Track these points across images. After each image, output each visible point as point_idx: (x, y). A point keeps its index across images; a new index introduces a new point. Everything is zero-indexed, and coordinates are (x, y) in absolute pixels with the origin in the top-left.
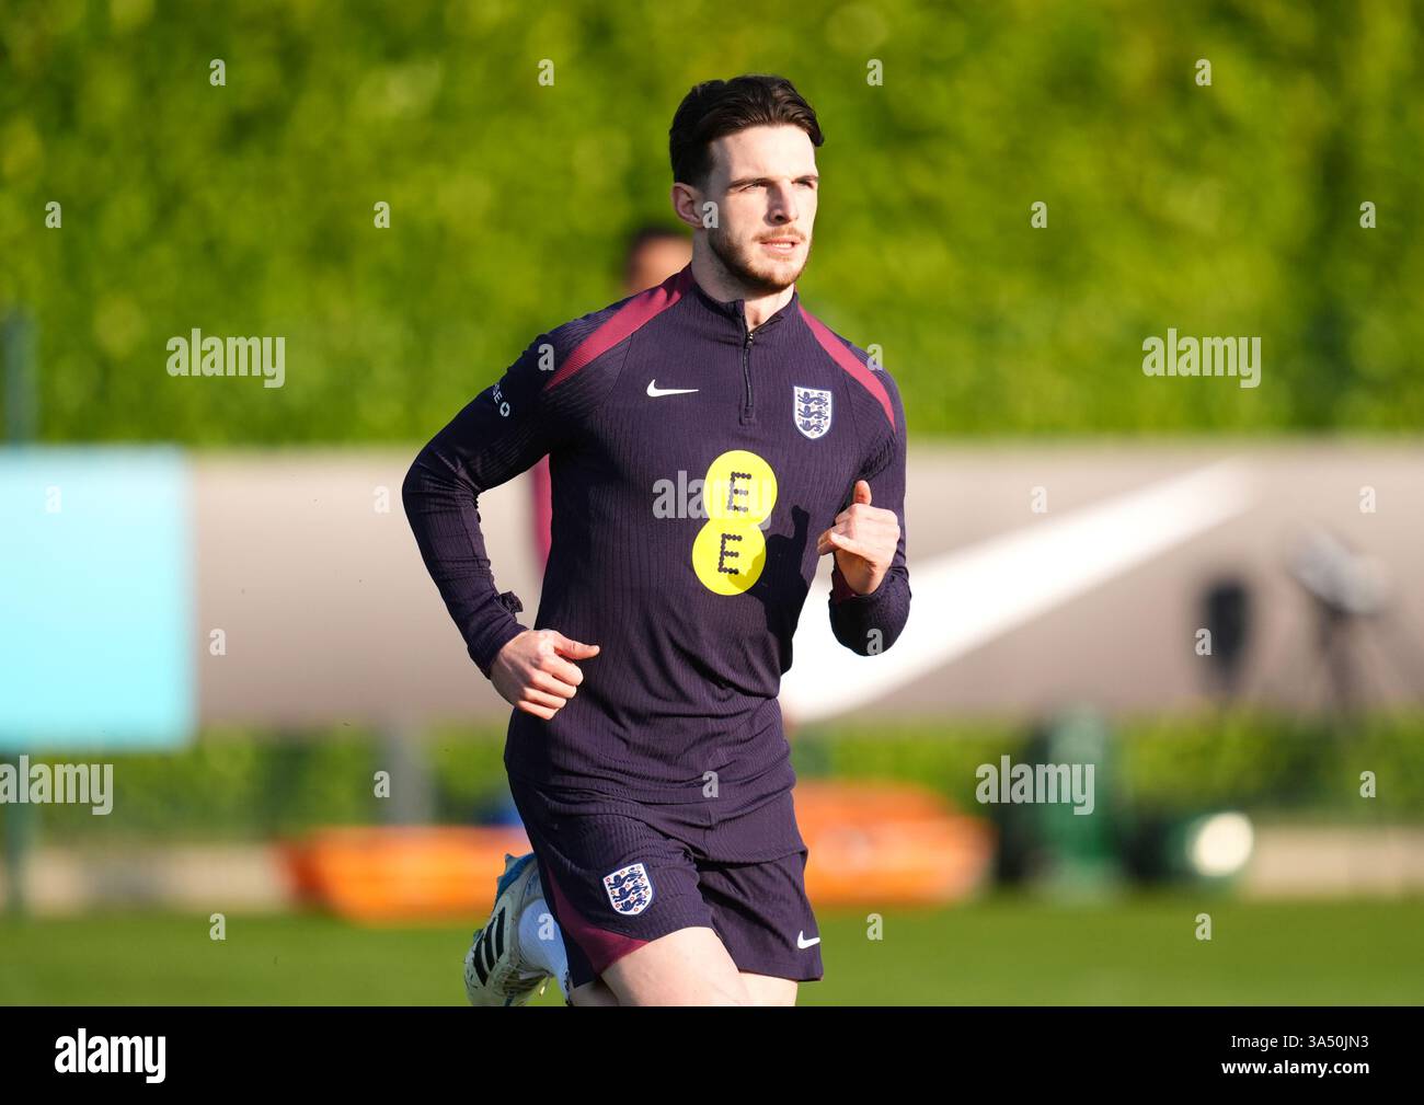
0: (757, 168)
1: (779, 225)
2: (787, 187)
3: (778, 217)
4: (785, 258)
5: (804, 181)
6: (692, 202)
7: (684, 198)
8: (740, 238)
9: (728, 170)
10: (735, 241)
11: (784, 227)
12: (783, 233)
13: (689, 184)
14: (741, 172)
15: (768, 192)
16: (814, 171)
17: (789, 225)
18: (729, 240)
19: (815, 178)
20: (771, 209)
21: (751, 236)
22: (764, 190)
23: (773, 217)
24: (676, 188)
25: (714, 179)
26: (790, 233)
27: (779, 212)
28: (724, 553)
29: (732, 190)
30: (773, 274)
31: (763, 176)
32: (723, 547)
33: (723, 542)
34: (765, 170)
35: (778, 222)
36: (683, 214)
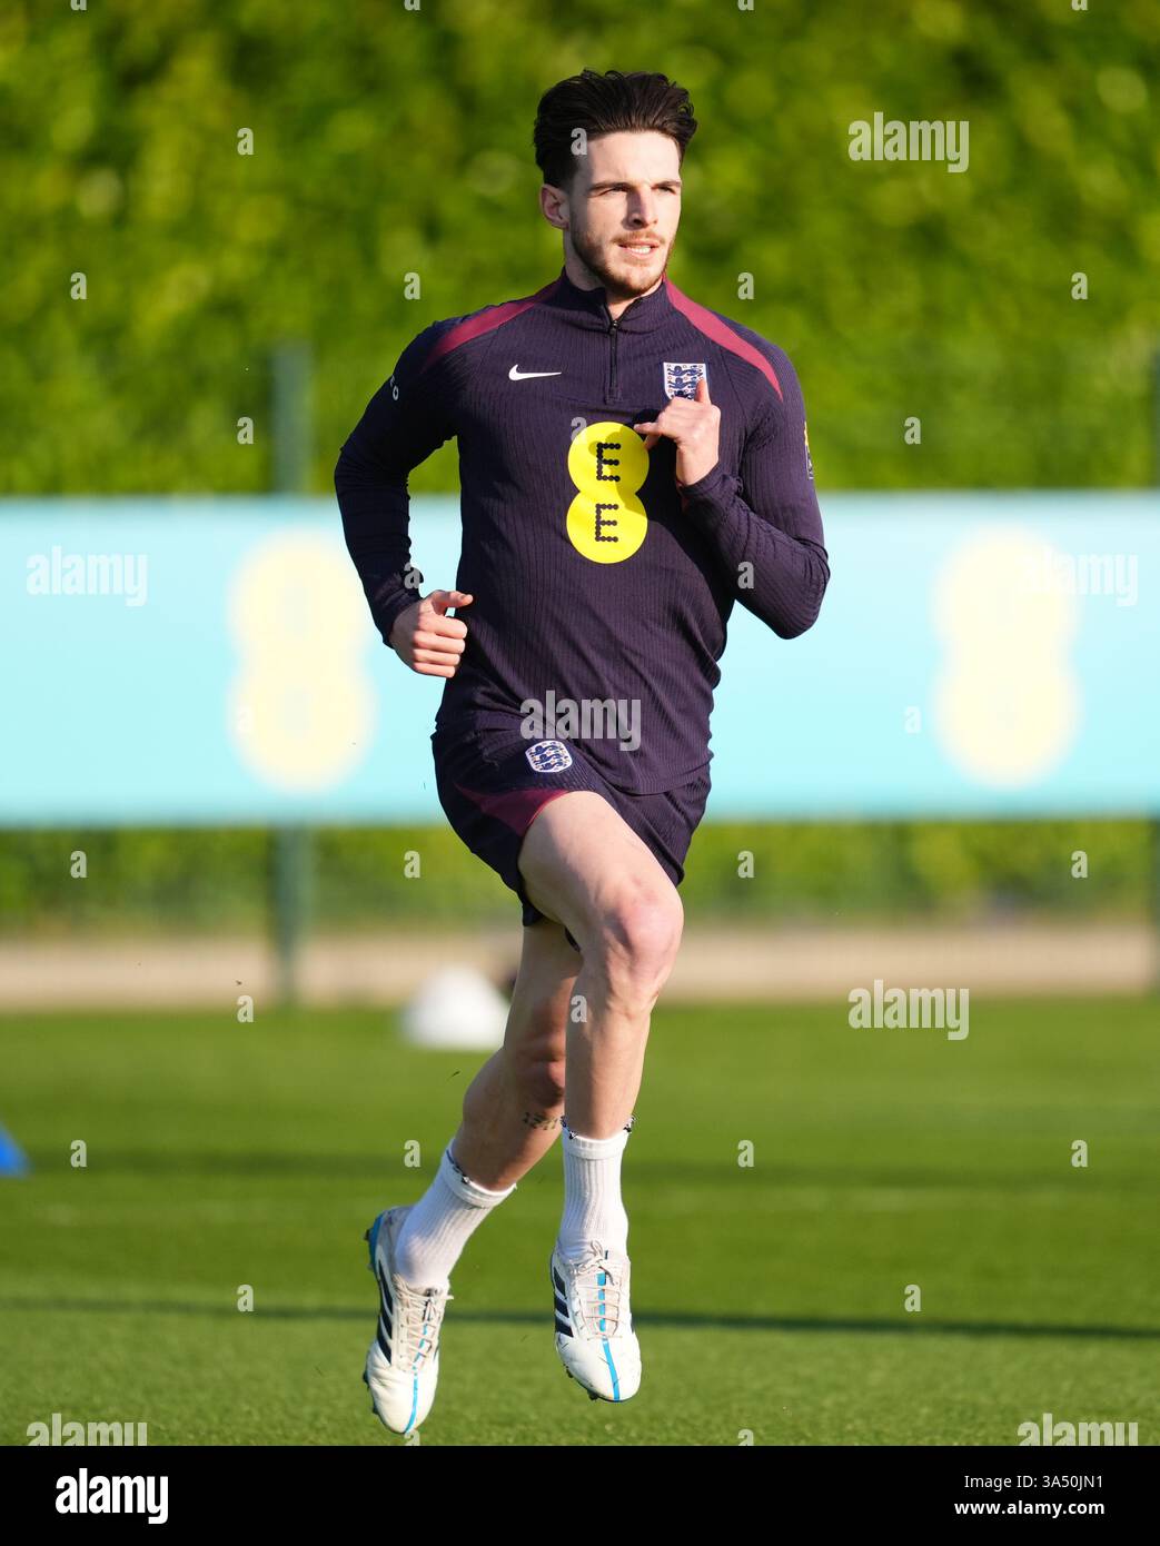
0: (618, 173)
1: (635, 229)
2: (646, 193)
3: (636, 222)
4: (643, 263)
5: (664, 187)
6: (558, 204)
7: (550, 200)
8: (600, 240)
9: (590, 173)
10: (595, 240)
11: (642, 231)
12: (641, 236)
13: (556, 187)
14: (602, 176)
15: (628, 197)
16: (676, 177)
17: (648, 229)
18: (589, 240)
19: (677, 184)
20: (629, 213)
21: (610, 238)
22: (625, 194)
23: (631, 219)
24: (544, 189)
25: (578, 183)
26: (647, 237)
27: (636, 216)
28: (599, 523)
29: (593, 193)
30: (629, 278)
31: (623, 181)
32: (598, 517)
33: (598, 512)
34: (626, 175)
35: (636, 225)
36: (550, 216)
